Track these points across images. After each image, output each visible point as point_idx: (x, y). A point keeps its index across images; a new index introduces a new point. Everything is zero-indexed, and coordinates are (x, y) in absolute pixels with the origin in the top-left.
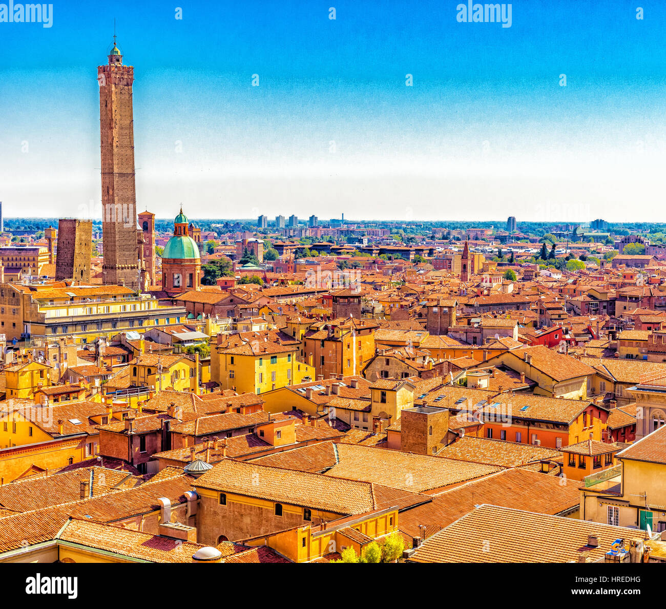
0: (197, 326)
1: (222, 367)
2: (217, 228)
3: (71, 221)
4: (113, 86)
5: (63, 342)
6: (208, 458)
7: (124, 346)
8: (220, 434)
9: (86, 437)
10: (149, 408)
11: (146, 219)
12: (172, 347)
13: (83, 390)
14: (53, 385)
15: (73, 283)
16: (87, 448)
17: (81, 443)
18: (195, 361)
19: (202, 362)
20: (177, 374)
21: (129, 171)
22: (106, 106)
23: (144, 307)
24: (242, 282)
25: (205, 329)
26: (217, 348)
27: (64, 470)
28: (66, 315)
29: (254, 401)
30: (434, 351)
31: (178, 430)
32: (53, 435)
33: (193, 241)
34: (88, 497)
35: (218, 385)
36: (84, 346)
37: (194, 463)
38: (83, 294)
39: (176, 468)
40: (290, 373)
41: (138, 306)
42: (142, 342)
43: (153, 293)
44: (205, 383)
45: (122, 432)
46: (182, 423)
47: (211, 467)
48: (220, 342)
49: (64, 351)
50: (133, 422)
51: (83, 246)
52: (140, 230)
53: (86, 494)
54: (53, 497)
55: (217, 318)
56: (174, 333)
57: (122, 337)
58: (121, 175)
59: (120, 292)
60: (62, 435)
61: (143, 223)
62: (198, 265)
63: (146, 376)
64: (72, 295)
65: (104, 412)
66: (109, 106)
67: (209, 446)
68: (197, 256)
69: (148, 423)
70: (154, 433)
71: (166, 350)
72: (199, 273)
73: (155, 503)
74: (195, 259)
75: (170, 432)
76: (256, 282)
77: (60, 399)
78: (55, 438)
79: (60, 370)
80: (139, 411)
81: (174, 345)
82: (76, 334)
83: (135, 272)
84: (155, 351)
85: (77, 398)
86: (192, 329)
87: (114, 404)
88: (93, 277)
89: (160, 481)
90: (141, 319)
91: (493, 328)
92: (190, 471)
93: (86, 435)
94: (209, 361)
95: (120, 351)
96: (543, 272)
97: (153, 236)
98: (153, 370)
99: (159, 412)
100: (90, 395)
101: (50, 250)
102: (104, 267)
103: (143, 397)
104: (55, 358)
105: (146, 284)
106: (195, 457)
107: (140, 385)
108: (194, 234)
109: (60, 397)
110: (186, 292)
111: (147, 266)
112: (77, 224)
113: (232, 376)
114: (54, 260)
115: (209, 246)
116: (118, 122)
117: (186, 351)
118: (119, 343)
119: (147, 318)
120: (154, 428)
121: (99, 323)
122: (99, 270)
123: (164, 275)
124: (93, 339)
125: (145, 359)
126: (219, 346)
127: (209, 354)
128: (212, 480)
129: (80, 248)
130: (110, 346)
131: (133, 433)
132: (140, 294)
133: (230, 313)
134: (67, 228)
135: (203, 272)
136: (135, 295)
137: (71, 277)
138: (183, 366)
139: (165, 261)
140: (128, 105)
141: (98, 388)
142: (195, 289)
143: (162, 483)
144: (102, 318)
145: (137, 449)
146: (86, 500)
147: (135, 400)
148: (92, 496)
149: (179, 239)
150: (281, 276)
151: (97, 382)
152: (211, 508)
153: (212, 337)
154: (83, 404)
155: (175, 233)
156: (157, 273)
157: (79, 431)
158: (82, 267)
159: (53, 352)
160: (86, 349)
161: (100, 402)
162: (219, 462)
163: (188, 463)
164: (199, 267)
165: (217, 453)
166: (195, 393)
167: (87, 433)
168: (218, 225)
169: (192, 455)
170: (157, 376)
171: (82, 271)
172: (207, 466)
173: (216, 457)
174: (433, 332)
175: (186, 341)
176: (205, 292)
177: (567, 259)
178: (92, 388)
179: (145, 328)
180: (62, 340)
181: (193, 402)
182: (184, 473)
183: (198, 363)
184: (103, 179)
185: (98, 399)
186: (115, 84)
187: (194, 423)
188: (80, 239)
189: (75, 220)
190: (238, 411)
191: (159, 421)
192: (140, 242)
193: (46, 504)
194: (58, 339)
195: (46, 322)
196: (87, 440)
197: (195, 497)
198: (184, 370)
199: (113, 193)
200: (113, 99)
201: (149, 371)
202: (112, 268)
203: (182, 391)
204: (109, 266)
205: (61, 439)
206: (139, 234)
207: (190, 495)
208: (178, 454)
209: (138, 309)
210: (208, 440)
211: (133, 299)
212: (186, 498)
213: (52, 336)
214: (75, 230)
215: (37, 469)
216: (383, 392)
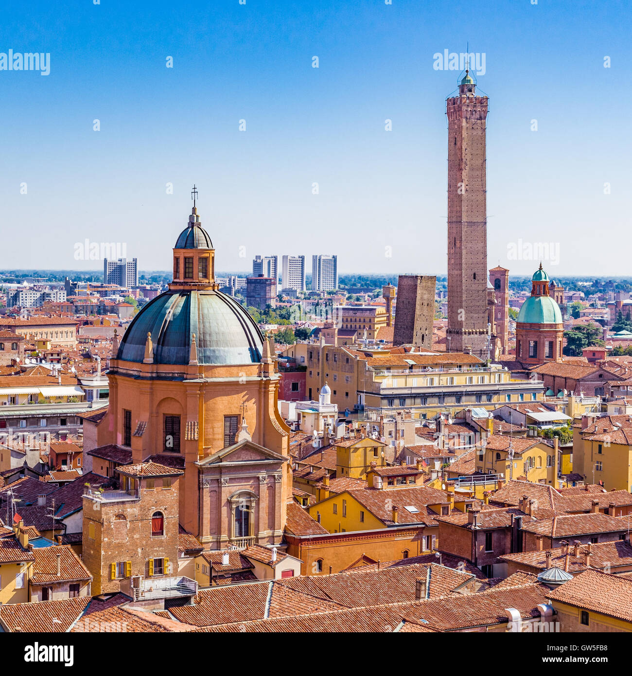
0: (557, 405)
1: (587, 457)
2: (585, 287)
3: (412, 277)
4: (464, 120)
5: (400, 416)
6: (568, 567)
7: (469, 424)
8: (583, 537)
9: (424, 528)
10: (497, 500)
11: (498, 276)
12: (526, 429)
13: (421, 473)
14: (388, 465)
15: (413, 349)
16: (424, 541)
17: (417, 535)
18: (554, 448)
19: (562, 449)
20: (531, 460)
21: (480, 219)
22: (455, 144)
23: (494, 379)
25: (567, 409)
26: (581, 433)
27: (397, 564)
28: (404, 386)
29: (625, 500)
31: (531, 528)
32: (387, 523)
33: (554, 302)
34: (425, 599)
35: (582, 479)
36: (423, 423)
37: (550, 571)
38: (424, 362)
39: (528, 574)
41: (487, 378)
42: (490, 421)
43: (504, 364)
44: (565, 475)
45: (464, 526)
46: (536, 521)
47: (571, 577)
48: (586, 425)
49: (400, 426)
50: (477, 515)
51: (425, 307)
52: (491, 289)
53: (422, 595)
54: (385, 594)
55: (582, 396)
56: (528, 412)
57: (467, 414)
58: (471, 224)
59: (466, 361)
60: (397, 524)
61: (495, 281)
62: (559, 331)
63: (494, 462)
64: (411, 362)
65: (444, 501)
66: (458, 143)
67: (569, 551)
68: (559, 320)
69: (495, 518)
70: (502, 530)
71: (519, 432)
72: (561, 341)
73: (502, 613)
74: (556, 324)
75: (522, 531)
77: (395, 482)
78: (389, 526)
79: (395, 448)
80: (485, 503)
81: (528, 427)
82: (413, 408)
83: (484, 338)
84: (506, 433)
85: (415, 482)
86: (550, 408)
87: (456, 492)
88: (436, 343)
89: (509, 588)
90: (490, 394)
92: (545, 580)
93: (423, 526)
94: (571, 448)
95: (465, 431)
97: (506, 296)
98: (502, 456)
99: (509, 505)
100: (429, 480)
101: (388, 310)
102: (449, 332)
103: (490, 486)
104: (390, 434)
105: (497, 353)
106: (551, 562)
107: (487, 472)
108: (556, 294)
109: (395, 480)
110: (545, 363)
111: (499, 331)
112: (419, 281)
113: (599, 468)
114: (392, 322)
115: (574, 308)
116: (468, 163)
117: (542, 435)
118: (464, 421)
119: (497, 392)
120: (503, 525)
121: (441, 396)
122: (443, 334)
123: (518, 342)
124: (434, 415)
125: (494, 441)
126: (584, 431)
127: (570, 439)
128: (571, 593)
129: (422, 309)
130: (453, 424)
131: (477, 528)
132: (489, 364)
133: (598, 391)
134: (409, 285)
135: (565, 340)
136: (484, 365)
137: (411, 342)
138: (539, 453)
139: (519, 325)
140: (480, 142)
141: (438, 472)
142: (555, 360)
143: (511, 591)
144: (445, 390)
145: (482, 547)
146: (421, 601)
147: (481, 489)
148: (429, 597)
149: (537, 300)
151: (438, 465)
152: (569, 627)
153: (575, 419)
154: (421, 490)
155: (533, 292)
156: (510, 339)
157: (416, 522)
158: (423, 331)
159: (388, 427)
160: (425, 426)
161: (440, 489)
162: (581, 572)
163: (542, 570)
164: (560, 334)
165: (579, 561)
166: (554, 486)
167: (424, 524)
168: (586, 284)
169: (548, 561)
170: (507, 463)
171: (423, 336)
172: (566, 576)
173: (577, 565)
175: (543, 422)
176: (568, 363)
178: (432, 471)
179: (494, 404)
180: (399, 414)
181: (550, 497)
182: (538, 582)
183: (557, 449)
184: (449, 229)
185: (439, 485)
186: (467, 118)
187: (551, 522)
188: (422, 298)
189: (417, 277)
190: (606, 511)
191: (508, 516)
192: (491, 303)
193: (377, 601)
194: (394, 413)
195: (382, 392)
196: (424, 531)
197: (551, 611)
198: (540, 457)
199: (461, 245)
200: (463, 136)
201: (498, 456)
202: (458, 333)
203: (538, 483)
204: (454, 330)
205: (395, 528)
206: (490, 294)
207: (545, 608)
208: (533, 558)
209: (486, 382)
210: (568, 545)
211: (480, 369)
212: (540, 612)
213: (388, 410)
214: (416, 288)
215: (368, 560)
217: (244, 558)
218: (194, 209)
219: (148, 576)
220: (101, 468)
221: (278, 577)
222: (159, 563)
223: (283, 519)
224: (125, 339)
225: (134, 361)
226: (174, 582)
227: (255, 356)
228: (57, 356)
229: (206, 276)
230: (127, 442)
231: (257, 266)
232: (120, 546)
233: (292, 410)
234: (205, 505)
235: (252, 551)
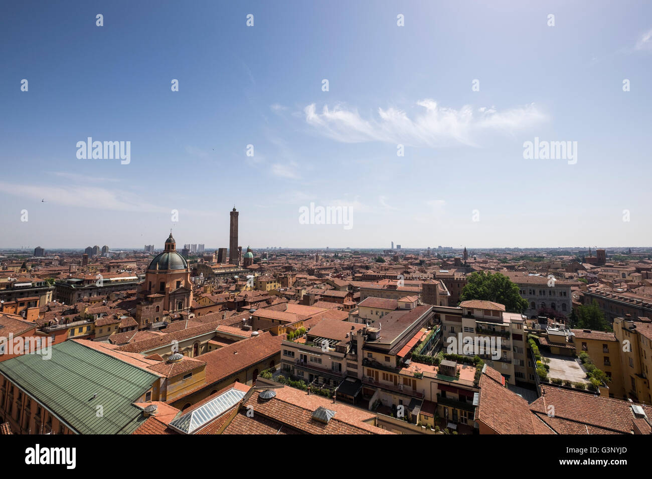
2: (257, 250)
4: (234, 216)
6: (255, 308)
8: (258, 301)
9: (224, 303)
10: (240, 295)
11: (240, 248)
13: (223, 291)
14: (216, 290)
17: (222, 305)
21: (237, 236)
23: (239, 270)
24: (263, 263)
28: (220, 272)
29: (266, 293)
30: (311, 280)
31: (247, 301)
34: (225, 319)
35: (257, 289)
37: (252, 309)
38: (224, 266)
39: (247, 311)
40: (275, 286)
42: (238, 278)
43: (241, 266)
44: (254, 289)
45: (233, 302)
46: (248, 299)
49: (219, 281)
50: (236, 299)
51: (225, 255)
52: (239, 251)
55: (257, 272)
58: (235, 238)
59: (233, 266)
60: (218, 303)
62: (252, 259)
63: (239, 287)
64: (221, 267)
65: (229, 297)
67: (255, 305)
68: (252, 257)
69: (240, 299)
70: (242, 301)
76: (266, 263)
77: (218, 294)
78: (216, 304)
79: (218, 286)
80: (238, 296)
82: (222, 277)
83: (237, 261)
84: (242, 281)
85: (222, 293)
87: (231, 294)
88: (227, 262)
89: (243, 314)
90: (238, 273)
91: (325, 274)
92: (251, 311)
96: (336, 260)
97: (242, 252)
98: (241, 286)
99: (243, 296)
100: (225, 292)
101: (216, 256)
103: (238, 292)
104: (216, 283)
105: (240, 264)
106: (252, 307)
107: (238, 289)
108: (252, 252)
111: (240, 260)
113: (261, 286)
114: (217, 258)
115: (255, 254)
118: (233, 278)
119: (240, 273)
121: (228, 274)
123: (244, 262)
124: (226, 278)
125: (240, 283)
128: (256, 314)
130: (231, 280)
131: (236, 302)
133: (260, 271)
134: (221, 250)
135: (254, 261)
136: (237, 266)
137: (221, 263)
139: (244, 258)
142: (251, 265)
144: (229, 272)
147: (236, 294)
149: (248, 253)
150: (273, 262)
151: (227, 289)
155: (247, 251)
156: (242, 261)
158: (224, 260)
159: (216, 281)
160: (224, 281)
162: (258, 309)
163: (250, 309)
165: (258, 306)
172: (255, 310)
174: (310, 275)
176: (254, 266)
177: (341, 257)
179: (239, 275)
180: (218, 278)
181: (251, 294)
182: (249, 312)
184: (230, 238)
187: (252, 299)
188: (224, 253)
189: (223, 249)
190: (262, 295)
191: (242, 298)
195: (215, 274)
197: (252, 318)
199: (232, 242)
202: (231, 260)
208: (248, 307)
210: (255, 303)
211: (236, 268)
212: (250, 319)
213: (216, 277)
215: (210, 312)
216: (298, 290)
217: (181, 315)
218: (171, 234)
219: (154, 322)
220: (142, 296)
221: (189, 318)
222: (157, 319)
223: (191, 304)
224: (151, 264)
226: (162, 323)
227: (185, 267)
228: (130, 269)
229: (173, 249)
230: (150, 289)
231: (185, 246)
232: (146, 315)
233: (193, 279)
234: (171, 303)
235: (183, 313)
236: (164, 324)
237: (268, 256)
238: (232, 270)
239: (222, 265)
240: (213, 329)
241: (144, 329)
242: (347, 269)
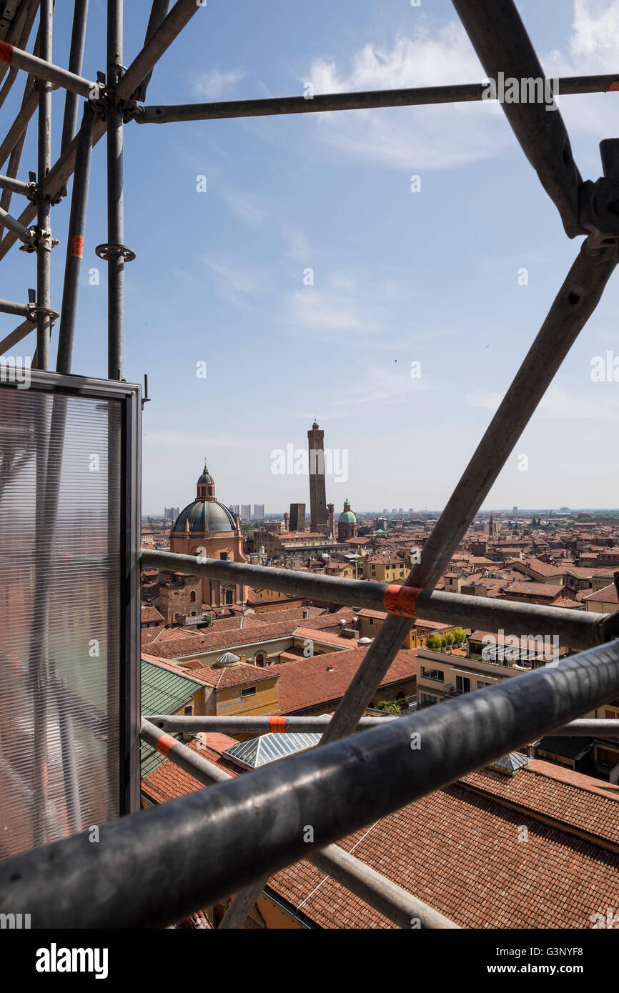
0: (356, 552)
1: (369, 570)
3: (296, 505)
4: (315, 439)
12: (344, 561)
18: (355, 567)
19: (359, 569)
23: (330, 543)
24: (376, 537)
25: (360, 553)
26: (366, 561)
28: (294, 547)
30: (477, 565)
33: (353, 514)
36: (303, 560)
38: (302, 536)
40: (402, 574)
42: (330, 559)
48: (367, 559)
49: (293, 561)
51: (302, 517)
55: (365, 549)
56: (345, 555)
57: (320, 556)
58: (319, 481)
59: (319, 536)
64: (297, 537)
68: (355, 521)
71: (341, 562)
72: (356, 529)
74: (354, 523)
76: (384, 537)
82: (299, 555)
83: (326, 528)
86: (354, 553)
90: (329, 549)
91: (508, 554)
94: (362, 568)
95: (320, 563)
96: (534, 532)
102: (311, 526)
110: (350, 539)
112: (299, 506)
114: (288, 524)
117: (351, 563)
118: (320, 559)
119: (332, 548)
121: (310, 550)
122: (309, 526)
124: (307, 557)
125: (332, 565)
129: (300, 517)
130: (315, 560)
132: (328, 538)
133: (371, 548)
134: (295, 508)
136: (326, 537)
137: (296, 530)
138: (349, 569)
139: (339, 524)
142: (354, 537)
144: (311, 548)
149: (346, 513)
150: (396, 534)
153: (363, 557)
155: (344, 509)
158: (301, 527)
164: (356, 526)
174: (476, 555)
175: (351, 558)
177: (548, 525)
179: (331, 552)
188: (300, 513)
189: (298, 504)
192: (328, 515)
195: (285, 549)
198: (350, 571)
199: (315, 490)
200: (315, 446)
202: (315, 526)
204: (313, 525)
209: (328, 544)
211: (325, 539)
214: (298, 509)
216: (451, 579)
217: (231, 610)
218: (205, 467)
219: (189, 616)
220: (166, 578)
221: (245, 615)
222: (194, 613)
223: (247, 598)
224: (176, 525)
225: (181, 531)
226: (202, 618)
227: (233, 528)
229: (211, 494)
232: (177, 606)
234: (213, 592)
235: (234, 607)
236: (205, 619)
237: (385, 525)
238: (317, 544)
239: (297, 534)
240: (288, 632)
241: (174, 625)
242: (559, 546)
